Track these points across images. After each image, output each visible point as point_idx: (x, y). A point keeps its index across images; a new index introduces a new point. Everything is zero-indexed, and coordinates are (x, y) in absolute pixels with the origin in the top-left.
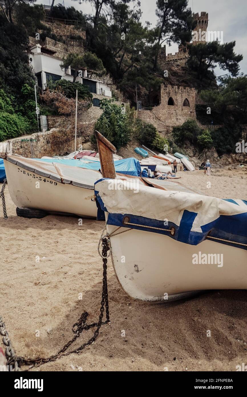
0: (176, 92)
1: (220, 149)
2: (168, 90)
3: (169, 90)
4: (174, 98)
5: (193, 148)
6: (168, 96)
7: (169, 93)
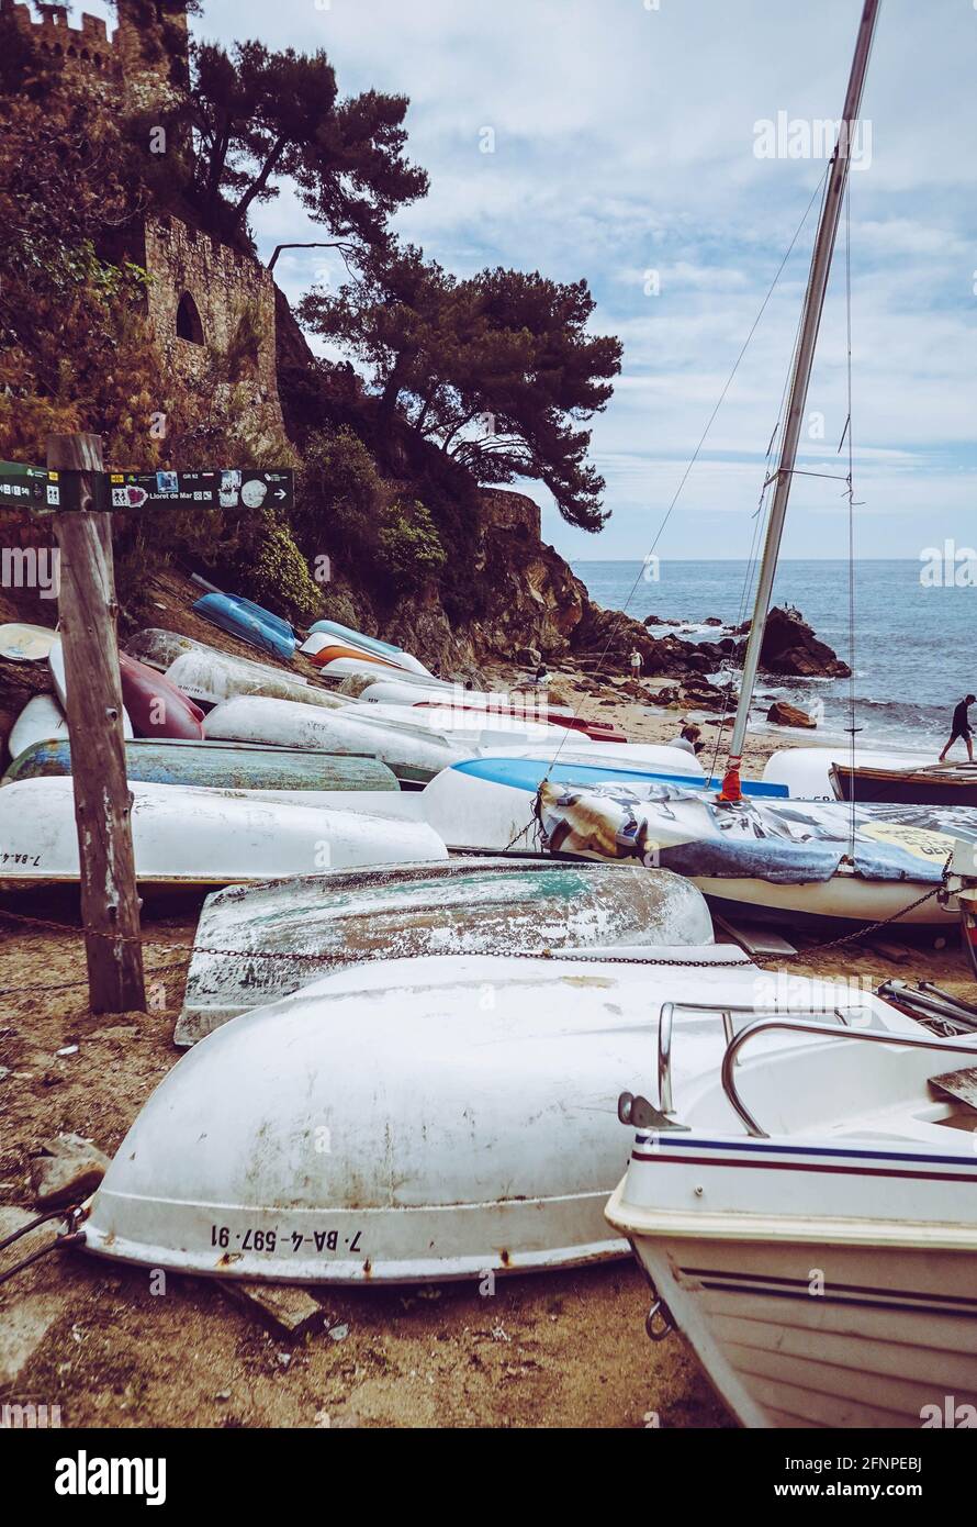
0: (206, 270)
1: (457, 598)
2: (173, 248)
3: (181, 251)
4: (201, 301)
5: (351, 595)
6: (177, 284)
7: (182, 269)
